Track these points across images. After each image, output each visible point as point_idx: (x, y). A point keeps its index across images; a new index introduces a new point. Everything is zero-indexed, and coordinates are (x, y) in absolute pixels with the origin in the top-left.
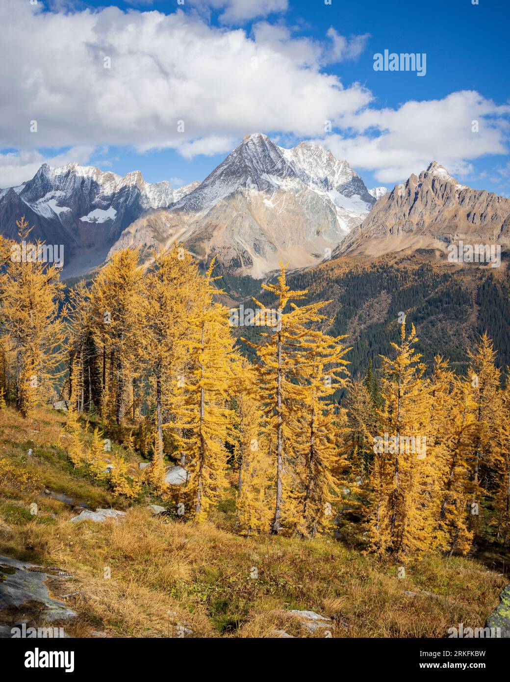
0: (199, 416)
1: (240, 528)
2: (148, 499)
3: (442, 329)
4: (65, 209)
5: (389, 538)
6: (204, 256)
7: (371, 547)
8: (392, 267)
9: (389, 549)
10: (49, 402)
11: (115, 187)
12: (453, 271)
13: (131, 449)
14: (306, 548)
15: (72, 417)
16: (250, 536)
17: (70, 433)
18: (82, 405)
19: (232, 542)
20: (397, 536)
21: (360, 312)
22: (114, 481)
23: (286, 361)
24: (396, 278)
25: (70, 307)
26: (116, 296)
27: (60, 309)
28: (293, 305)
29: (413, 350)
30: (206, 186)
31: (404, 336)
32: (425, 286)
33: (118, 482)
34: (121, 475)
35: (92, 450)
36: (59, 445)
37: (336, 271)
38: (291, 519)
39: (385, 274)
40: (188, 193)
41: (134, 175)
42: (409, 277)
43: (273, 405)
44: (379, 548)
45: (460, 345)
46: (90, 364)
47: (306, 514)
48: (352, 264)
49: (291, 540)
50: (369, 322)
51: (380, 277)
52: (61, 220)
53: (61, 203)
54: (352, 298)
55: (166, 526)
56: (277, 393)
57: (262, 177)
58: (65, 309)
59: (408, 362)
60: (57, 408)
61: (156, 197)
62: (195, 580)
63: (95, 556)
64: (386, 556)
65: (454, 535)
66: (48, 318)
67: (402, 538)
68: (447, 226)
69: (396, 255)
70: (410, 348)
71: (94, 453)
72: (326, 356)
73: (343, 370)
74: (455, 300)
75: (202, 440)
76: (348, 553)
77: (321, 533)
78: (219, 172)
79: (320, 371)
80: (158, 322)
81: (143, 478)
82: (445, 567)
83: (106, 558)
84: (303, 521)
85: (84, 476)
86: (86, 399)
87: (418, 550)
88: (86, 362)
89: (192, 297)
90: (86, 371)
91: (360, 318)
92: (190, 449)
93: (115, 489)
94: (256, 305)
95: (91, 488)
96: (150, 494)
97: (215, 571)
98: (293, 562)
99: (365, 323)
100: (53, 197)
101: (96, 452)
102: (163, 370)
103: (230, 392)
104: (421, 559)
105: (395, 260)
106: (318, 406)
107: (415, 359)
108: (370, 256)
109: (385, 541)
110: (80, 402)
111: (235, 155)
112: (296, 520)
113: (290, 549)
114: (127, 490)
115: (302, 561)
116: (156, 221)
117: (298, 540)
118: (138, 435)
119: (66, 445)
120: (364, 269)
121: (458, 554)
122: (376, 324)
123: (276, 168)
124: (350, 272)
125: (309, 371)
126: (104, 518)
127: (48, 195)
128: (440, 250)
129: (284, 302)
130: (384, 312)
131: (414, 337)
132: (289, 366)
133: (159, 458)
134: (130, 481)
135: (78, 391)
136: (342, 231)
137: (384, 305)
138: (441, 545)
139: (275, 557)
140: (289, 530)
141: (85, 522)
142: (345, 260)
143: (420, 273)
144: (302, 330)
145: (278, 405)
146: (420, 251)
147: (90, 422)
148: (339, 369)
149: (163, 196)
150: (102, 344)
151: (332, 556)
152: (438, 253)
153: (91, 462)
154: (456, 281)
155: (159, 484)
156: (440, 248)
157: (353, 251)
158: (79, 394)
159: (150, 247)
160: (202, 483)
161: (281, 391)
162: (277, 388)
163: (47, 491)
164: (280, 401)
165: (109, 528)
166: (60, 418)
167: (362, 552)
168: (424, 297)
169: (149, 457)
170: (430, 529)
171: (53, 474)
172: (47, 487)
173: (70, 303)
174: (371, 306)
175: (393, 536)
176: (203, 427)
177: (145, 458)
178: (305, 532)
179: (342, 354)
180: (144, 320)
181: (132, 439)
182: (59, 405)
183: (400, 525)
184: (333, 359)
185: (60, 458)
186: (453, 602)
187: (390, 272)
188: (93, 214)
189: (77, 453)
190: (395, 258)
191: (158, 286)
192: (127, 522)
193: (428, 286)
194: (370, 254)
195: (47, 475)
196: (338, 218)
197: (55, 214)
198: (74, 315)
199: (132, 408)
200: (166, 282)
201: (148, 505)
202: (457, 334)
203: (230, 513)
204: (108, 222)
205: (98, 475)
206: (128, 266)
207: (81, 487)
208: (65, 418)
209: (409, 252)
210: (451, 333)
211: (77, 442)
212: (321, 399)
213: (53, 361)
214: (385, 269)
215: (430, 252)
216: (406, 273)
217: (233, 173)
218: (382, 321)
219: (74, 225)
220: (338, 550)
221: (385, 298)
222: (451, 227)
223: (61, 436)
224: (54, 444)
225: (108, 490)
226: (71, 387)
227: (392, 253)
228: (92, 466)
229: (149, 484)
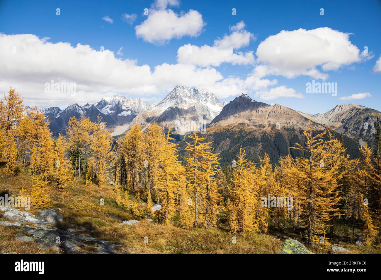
0: (166, 184)
1: (182, 226)
2: (146, 217)
3: (249, 152)
4: (112, 111)
5: (237, 227)
6: (163, 127)
7: (231, 231)
8: (230, 130)
9: (238, 231)
10: (108, 181)
11: (131, 103)
12: (252, 131)
13: (139, 198)
14: (207, 232)
15: (117, 187)
16: (186, 228)
17: (116, 193)
18: (120, 182)
19: (180, 231)
20: (241, 226)
21: (219, 146)
22: (133, 210)
23: (197, 163)
24: (232, 133)
25: (116, 146)
26: (133, 142)
27: (112, 147)
28: (199, 143)
29: (244, 158)
30: (163, 102)
31: (241, 152)
32: (242, 136)
33: (135, 210)
34: (136, 208)
35: (125, 199)
36: (112, 197)
37: (210, 132)
38: (201, 221)
39: (228, 132)
40: (157, 105)
41: (137, 99)
42: (236, 133)
43: (193, 179)
44: (234, 231)
45: (256, 157)
46: (123, 167)
47: (207, 219)
48: (216, 129)
49: (201, 229)
50: (223, 150)
51: (226, 133)
52: (111, 115)
53: (111, 109)
54: (217, 141)
55: (155, 225)
56: (195, 175)
57: (183, 99)
58: (114, 147)
59: (243, 162)
60: (110, 184)
61: (145, 107)
62: (168, 245)
63: (130, 238)
64: (237, 234)
65: (261, 225)
66: (108, 150)
67: (242, 227)
68: (249, 115)
69: (232, 125)
70: (243, 157)
71: (125, 200)
72: (212, 161)
73: (218, 166)
74: (253, 141)
75: (168, 193)
76: (223, 233)
77: (212, 226)
78: (168, 98)
79: (210, 166)
80: (148, 151)
81: (144, 209)
82: (259, 237)
83: (134, 238)
84: (206, 222)
85: (122, 209)
86: (121, 180)
87: (248, 231)
88: (122, 166)
89: (161, 141)
90: (121, 169)
91: (220, 148)
92: (163, 196)
93: (133, 213)
94: (186, 143)
95: (124, 213)
96: (147, 215)
97: (175, 241)
98: (203, 237)
99: (221, 150)
100: (108, 107)
101: (126, 199)
102: (150, 168)
103: (178, 175)
104: (250, 234)
105: (231, 127)
106: (210, 179)
107: (245, 161)
108: (222, 126)
109: (236, 228)
110: (119, 181)
111: (173, 91)
112: (203, 222)
113: (201, 233)
114: (138, 213)
115: (206, 237)
116: (145, 115)
117: (204, 229)
118: (141, 192)
119: (114, 198)
120: (220, 131)
121: (263, 232)
122: (226, 150)
123: (188, 96)
124: (215, 132)
125: (206, 166)
126: (132, 223)
127: (106, 106)
128: (247, 123)
129: (196, 142)
130: (228, 146)
131: (244, 154)
132: (199, 165)
133: (150, 201)
134: (139, 210)
135: (118, 177)
136: (212, 117)
137: (228, 144)
138: (256, 229)
139: (196, 236)
140: (200, 226)
141: (125, 225)
142: (214, 128)
143: (240, 132)
144: (203, 152)
145: (195, 179)
146: (240, 124)
147: (123, 189)
148: (217, 166)
149: (148, 106)
150: (127, 160)
151: (217, 235)
152: (246, 125)
153: (125, 203)
154: (253, 134)
155: (150, 211)
156: (247, 122)
157: (216, 124)
158: (119, 178)
159: (143, 124)
160: (168, 209)
161: (196, 174)
162: (195, 173)
163: (108, 215)
164: (196, 178)
165: (134, 227)
166: (112, 187)
167: (228, 233)
168: (242, 140)
169: (146, 201)
170: (252, 223)
171: (110, 208)
172: (108, 213)
173: (116, 145)
174: (223, 144)
175: (239, 226)
176: (168, 188)
177: (144, 201)
178: (206, 226)
179: (218, 160)
180: (144, 150)
181: (139, 194)
182: (111, 183)
183: (241, 222)
184: (214, 162)
185: (112, 202)
186: (264, 250)
187: (230, 132)
188: (122, 113)
189: (119, 200)
190: (231, 126)
191: (149, 138)
192: (141, 224)
193: (244, 136)
194: (222, 125)
195: (108, 209)
196: (210, 113)
197: (109, 113)
198: (117, 149)
199: (138, 183)
200: (151, 136)
201: (146, 219)
202: (255, 153)
203: (176, 221)
204: (128, 116)
205: (127, 208)
206: (137, 131)
207: (121, 213)
208: (114, 187)
209: (236, 124)
210: (253, 153)
211: (119, 196)
212: (211, 176)
213: (110, 166)
214: (228, 130)
215: (244, 124)
216: (235, 132)
217: (173, 98)
218: (228, 149)
219: (116, 117)
220: (219, 232)
221: (228, 141)
222: (251, 115)
223: (113, 194)
224: (110, 197)
225: (131, 214)
226: (116, 176)
227: (230, 125)
228: (124, 205)
229: (146, 211)
